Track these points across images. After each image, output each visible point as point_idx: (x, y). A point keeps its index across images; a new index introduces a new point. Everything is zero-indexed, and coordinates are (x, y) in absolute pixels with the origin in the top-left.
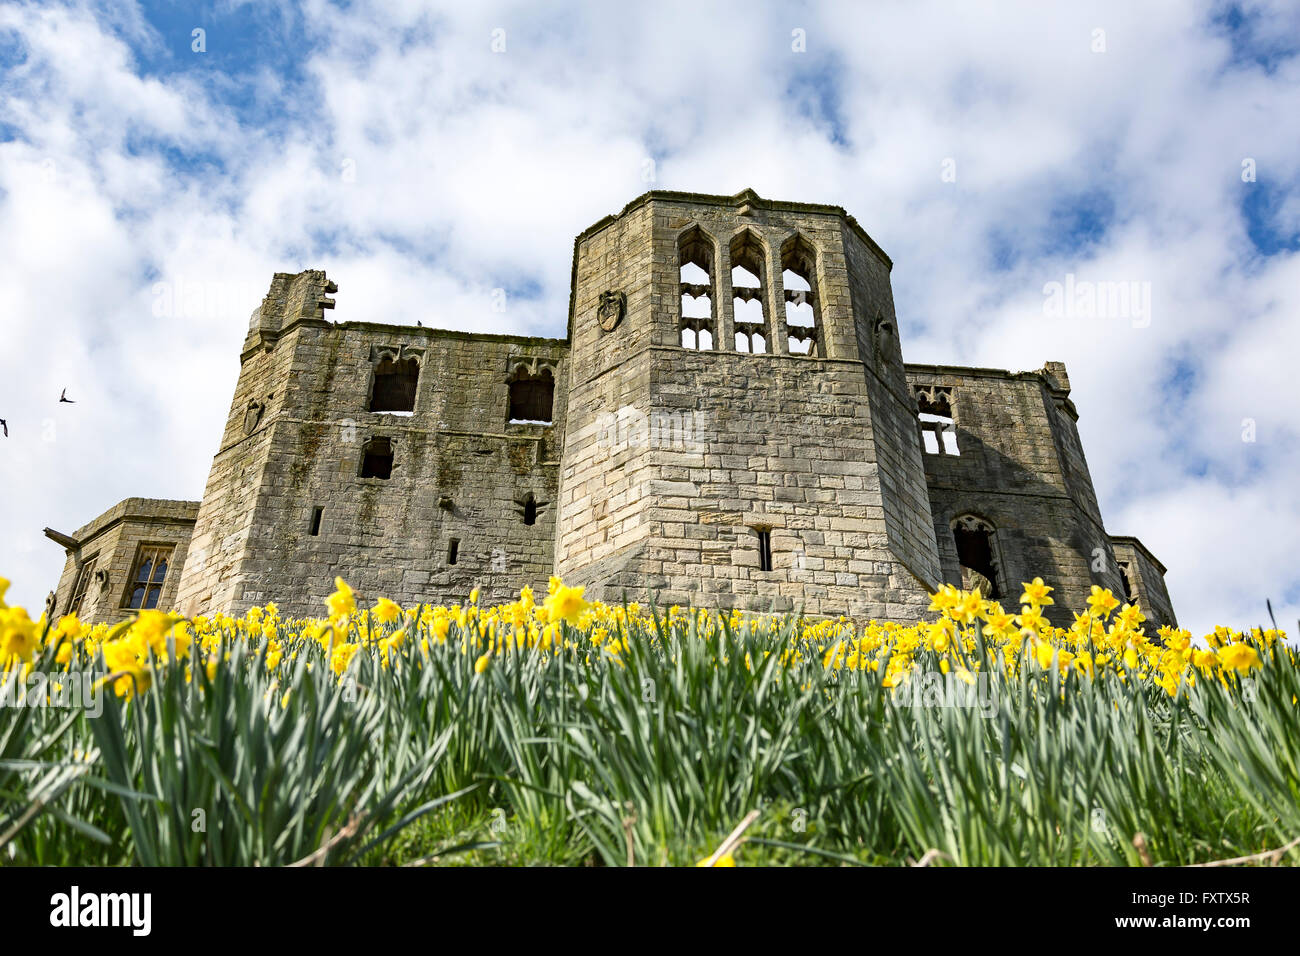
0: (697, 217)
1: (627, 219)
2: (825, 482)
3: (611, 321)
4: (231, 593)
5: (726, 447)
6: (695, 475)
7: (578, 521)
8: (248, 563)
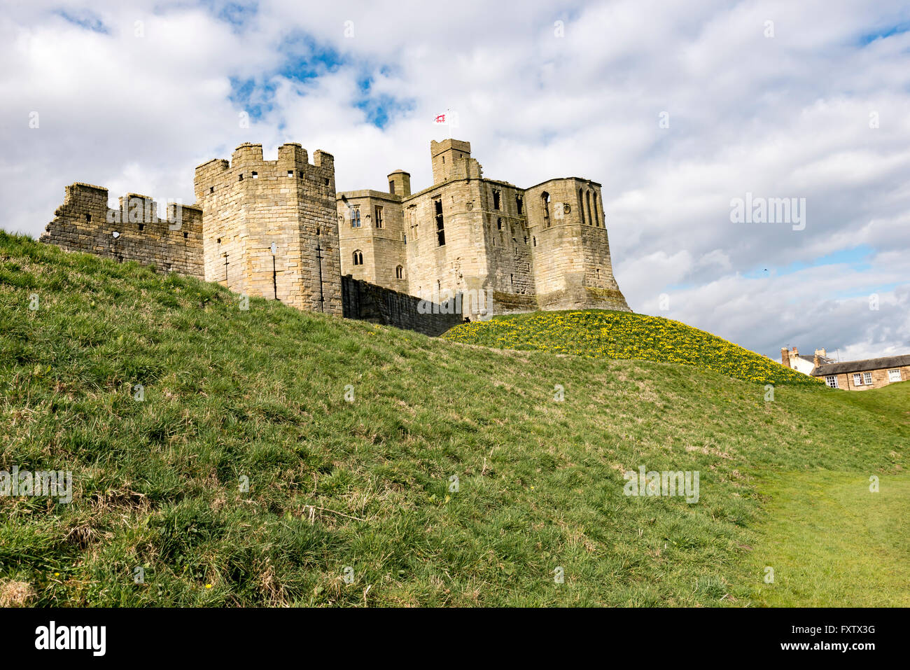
0: (581, 185)
1: (567, 181)
2: (605, 259)
3: (568, 211)
4: (485, 260)
5: (594, 251)
6: (590, 257)
7: (566, 261)
8: (487, 253)
